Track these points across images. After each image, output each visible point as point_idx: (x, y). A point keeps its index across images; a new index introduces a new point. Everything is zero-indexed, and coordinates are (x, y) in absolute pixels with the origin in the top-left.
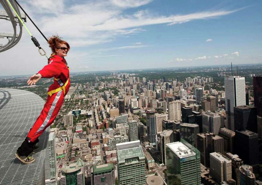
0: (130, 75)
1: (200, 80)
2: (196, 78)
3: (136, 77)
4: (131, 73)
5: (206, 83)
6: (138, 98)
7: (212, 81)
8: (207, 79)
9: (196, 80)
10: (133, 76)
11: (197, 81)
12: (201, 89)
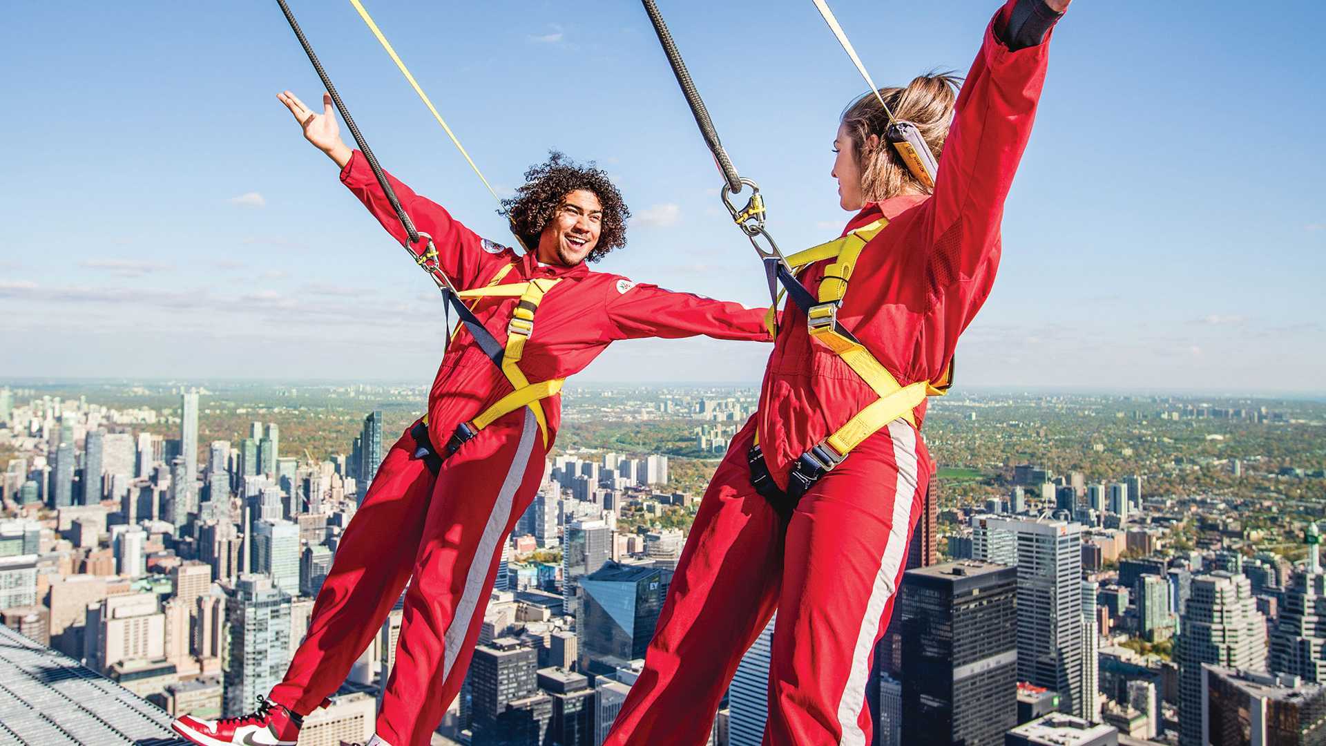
0: (116, 416)
1: (595, 466)
2: (573, 459)
3: (159, 433)
4: (125, 404)
5: (627, 489)
6: (167, 589)
7: (665, 481)
8: (634, 463)
9: (570, 466)
10: (137, 429)
11: (578, 473)
12: (599, 524)
